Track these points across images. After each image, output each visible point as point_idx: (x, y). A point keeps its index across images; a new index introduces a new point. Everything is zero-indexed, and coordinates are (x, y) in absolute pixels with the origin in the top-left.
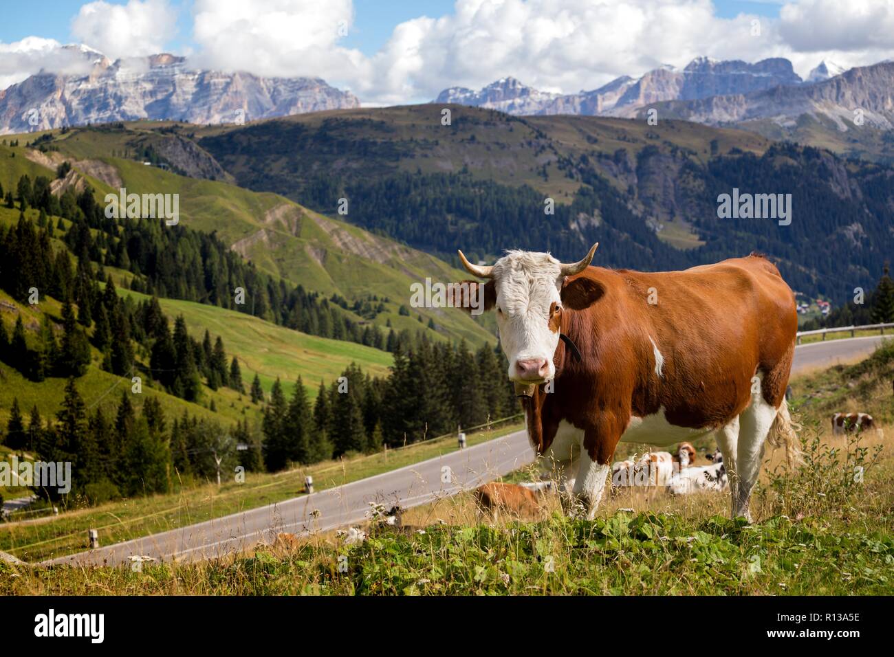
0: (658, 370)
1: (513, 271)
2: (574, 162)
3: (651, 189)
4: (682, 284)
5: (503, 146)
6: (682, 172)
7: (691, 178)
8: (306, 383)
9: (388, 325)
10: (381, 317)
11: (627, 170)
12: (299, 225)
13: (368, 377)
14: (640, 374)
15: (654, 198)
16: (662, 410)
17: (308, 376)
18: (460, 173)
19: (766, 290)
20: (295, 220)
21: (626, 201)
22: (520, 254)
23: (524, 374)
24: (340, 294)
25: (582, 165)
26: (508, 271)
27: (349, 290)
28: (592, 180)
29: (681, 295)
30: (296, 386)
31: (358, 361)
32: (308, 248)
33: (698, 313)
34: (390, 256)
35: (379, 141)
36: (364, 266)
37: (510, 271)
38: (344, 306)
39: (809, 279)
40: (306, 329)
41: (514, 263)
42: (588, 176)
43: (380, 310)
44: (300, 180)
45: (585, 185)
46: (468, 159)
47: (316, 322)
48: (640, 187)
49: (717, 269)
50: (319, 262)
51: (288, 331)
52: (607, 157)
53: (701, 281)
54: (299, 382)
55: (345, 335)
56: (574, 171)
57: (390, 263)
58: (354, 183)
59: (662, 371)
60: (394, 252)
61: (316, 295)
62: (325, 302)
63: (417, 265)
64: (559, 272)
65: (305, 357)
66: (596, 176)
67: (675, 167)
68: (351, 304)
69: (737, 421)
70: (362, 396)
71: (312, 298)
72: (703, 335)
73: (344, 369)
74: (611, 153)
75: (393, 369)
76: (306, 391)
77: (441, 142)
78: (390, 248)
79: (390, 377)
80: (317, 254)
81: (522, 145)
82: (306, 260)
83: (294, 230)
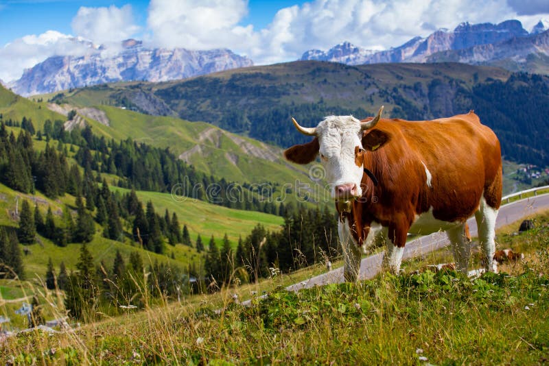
0: (429, 182)
1: (329, 129)
2: (389, 92)
3: (438, 107)
5: (344, 85)
6: (457, 94)
7: (463, 99)
8: (230, 238)
11: (422, 95)
12: (220, 141)
13: (269, 232)
15: (440, 111)
16: (431, 209)
17: (231, 234)
18: (319, 103)
19: (483, 136)
20: (218, 137)
21: (423, 114)
22: (333, 118)
23: (341, 195)
24: (248, 182)
25: (394, 94)
26: (326, 130)
27: (254, 179)
28: (401, 102)
30: (223, 240)
31: (261, 223)
32: (227, 155)
34: (278, 157)
35: (267, 86)
36: (262, 164)
39: (539, 156)
40: (228, 205)
41: (330, 124)
42: (399, 100)
44: (219, 113)
45: (397, 106)
46: (323, 94)
48: (431, 106)
50: (234, 163)
51: (217, 207)
52: (409, 88)
54: (226, 237)
55: (252, 206)
56: (389, 97)
57: (278, 162)
58: (253, 113)
59: (431, 183)
60: (280, 154)
64: (360, 128)
65: (228, 222)
66: (403, 100)
67: (452, 92)
73: (253, 228)
74: (412, 85)
75: (283, 226)
76: (231, 243)
77: (305, 84)
78: (278, 153)
79: (282, 231)
80: (232, 158)
81: (356, 83)
82: (226, 162)
83: (217, 143)
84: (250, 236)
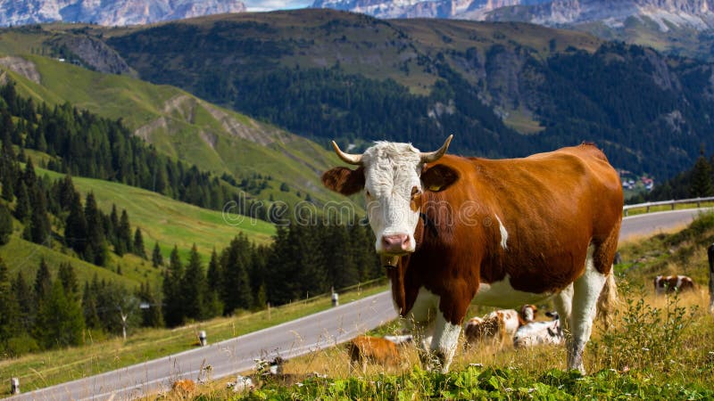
0: (503, 243)
1: (380, 159)
2: (432, 59)
3: (499, 82)
4: (524, 170)
5: (369, 45)
6: (525, 67)
7: (532, 73)
8: (200, 250)
9: (271, 199)
10: (265, 192)
11: (477, 65)
12: (194, 114)
13: (254, 245)
14: (487, 247)
15: (500, 90)
16: (507, 278)
17: (202, 244)
18: (333, 68)
19: (596, 174)
20: (190, 108)
21: (476, 92)
22: (385, 144)
23: (389, 248)
24: (229, 173)
25: (438, 62)
26: (375, 159)
27: (237, 169)
28: (447, 74)
29: (522, 179)
30: (191, 253)
31: (245, 231)
32: (202, 133)
33: (538, 195)
34: (273, 140)
35: (263, 40)
36: (250, 149)
37: (377, 159)
38: (233, 183)
39: (635, 159)
40: (200, 203)
41: (381, 152)
42: (444, 71)
43: (264, 186)
44: (194, 74)
45: (441, 79)
46: (339, 56)
47: (209, 197)
48: (489, 80)
49: (555, 156)
50: (211, 145)
51: (185, 205)
52: (460, 54)
53: (540, 167)
54: (194, 249)
56: (431, 66)
57: (272, 146)
58: (241, 77)
59: (507, 244)
60: (276, 137)
61: (209, 174)
62: (216, 180)
63: (296, 148)
64: (419, 159)
65: (199, 228)
66: (450, 71)
67: (519, 63)
68: (238, 182)
69: (571, 287)
70: (249, 261)
71: (205, 177)
72: (541, 213)
73: (233, 238)
74: (464, 50)
75: (275, 238)
76: (200, 257)
77: (317, 41)
78: (273, 133)
79: (272, 245)
80: (209, 139)
81: (386, 44)
82: (200, 143)
83: (190, 117)
84: (228, 249)
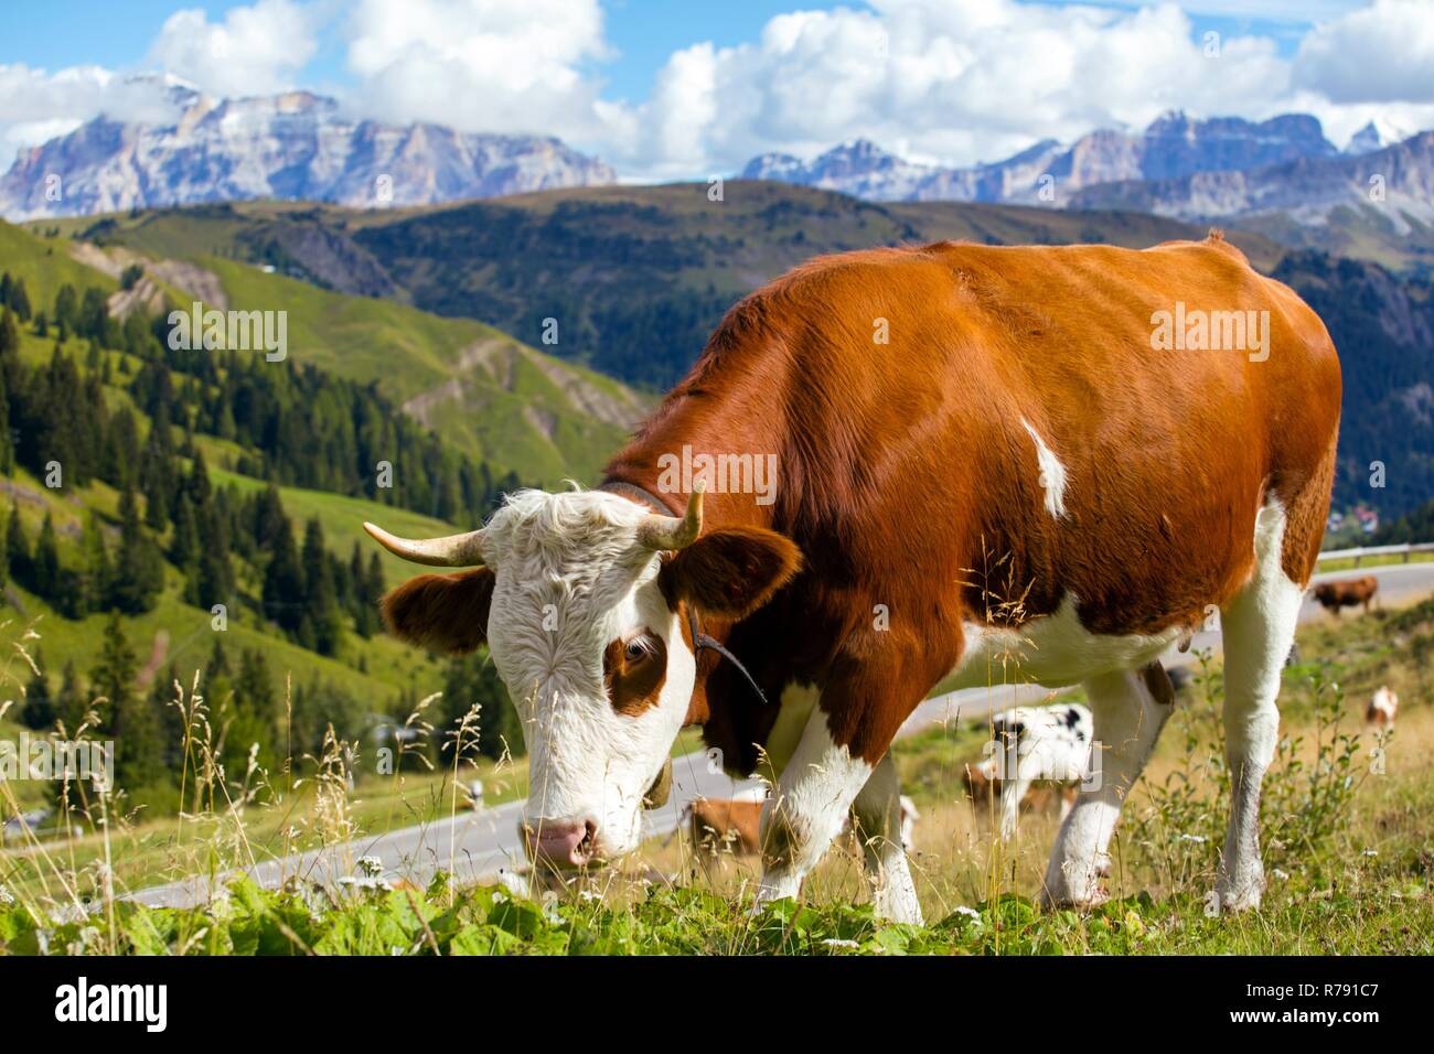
0: (1054, 502)
12: (515, 372)
16: (1070, 603)
20: (507, 364)
32: (528, 412)
35: (648, 238)
36: (618, 442)
44: (517, 300)
50: (546, 433)
58: (605, 307)
59: (1065, 502)
77: (748, 241)
80: (542, 420)
82: (525, 429)
83: (506, 381)
